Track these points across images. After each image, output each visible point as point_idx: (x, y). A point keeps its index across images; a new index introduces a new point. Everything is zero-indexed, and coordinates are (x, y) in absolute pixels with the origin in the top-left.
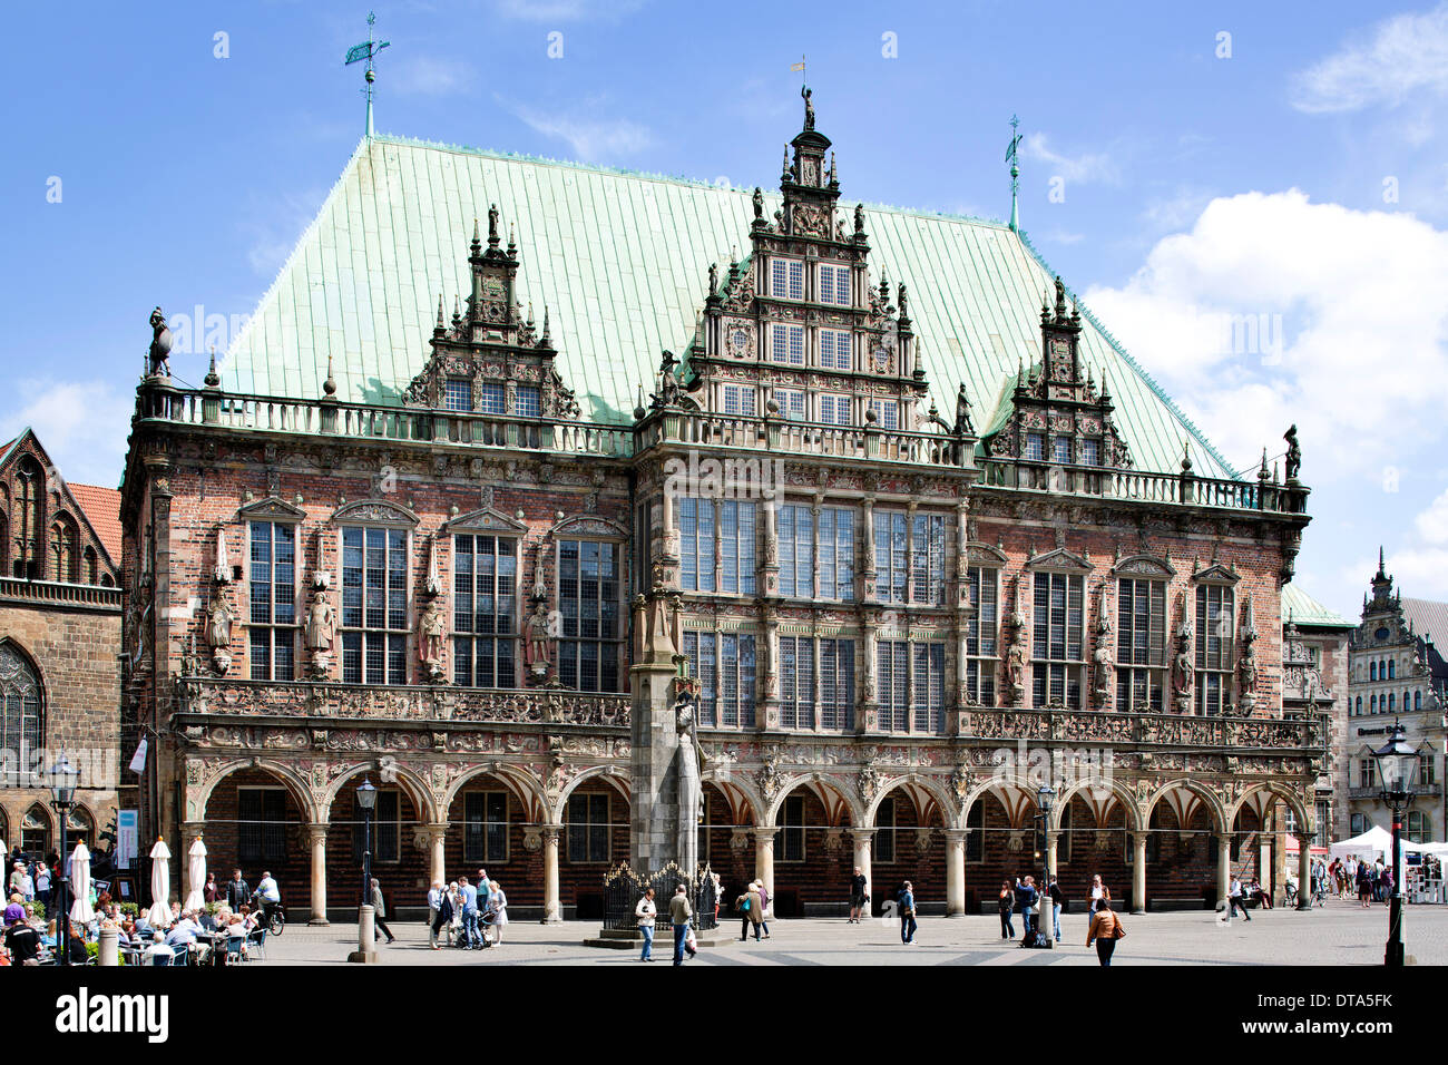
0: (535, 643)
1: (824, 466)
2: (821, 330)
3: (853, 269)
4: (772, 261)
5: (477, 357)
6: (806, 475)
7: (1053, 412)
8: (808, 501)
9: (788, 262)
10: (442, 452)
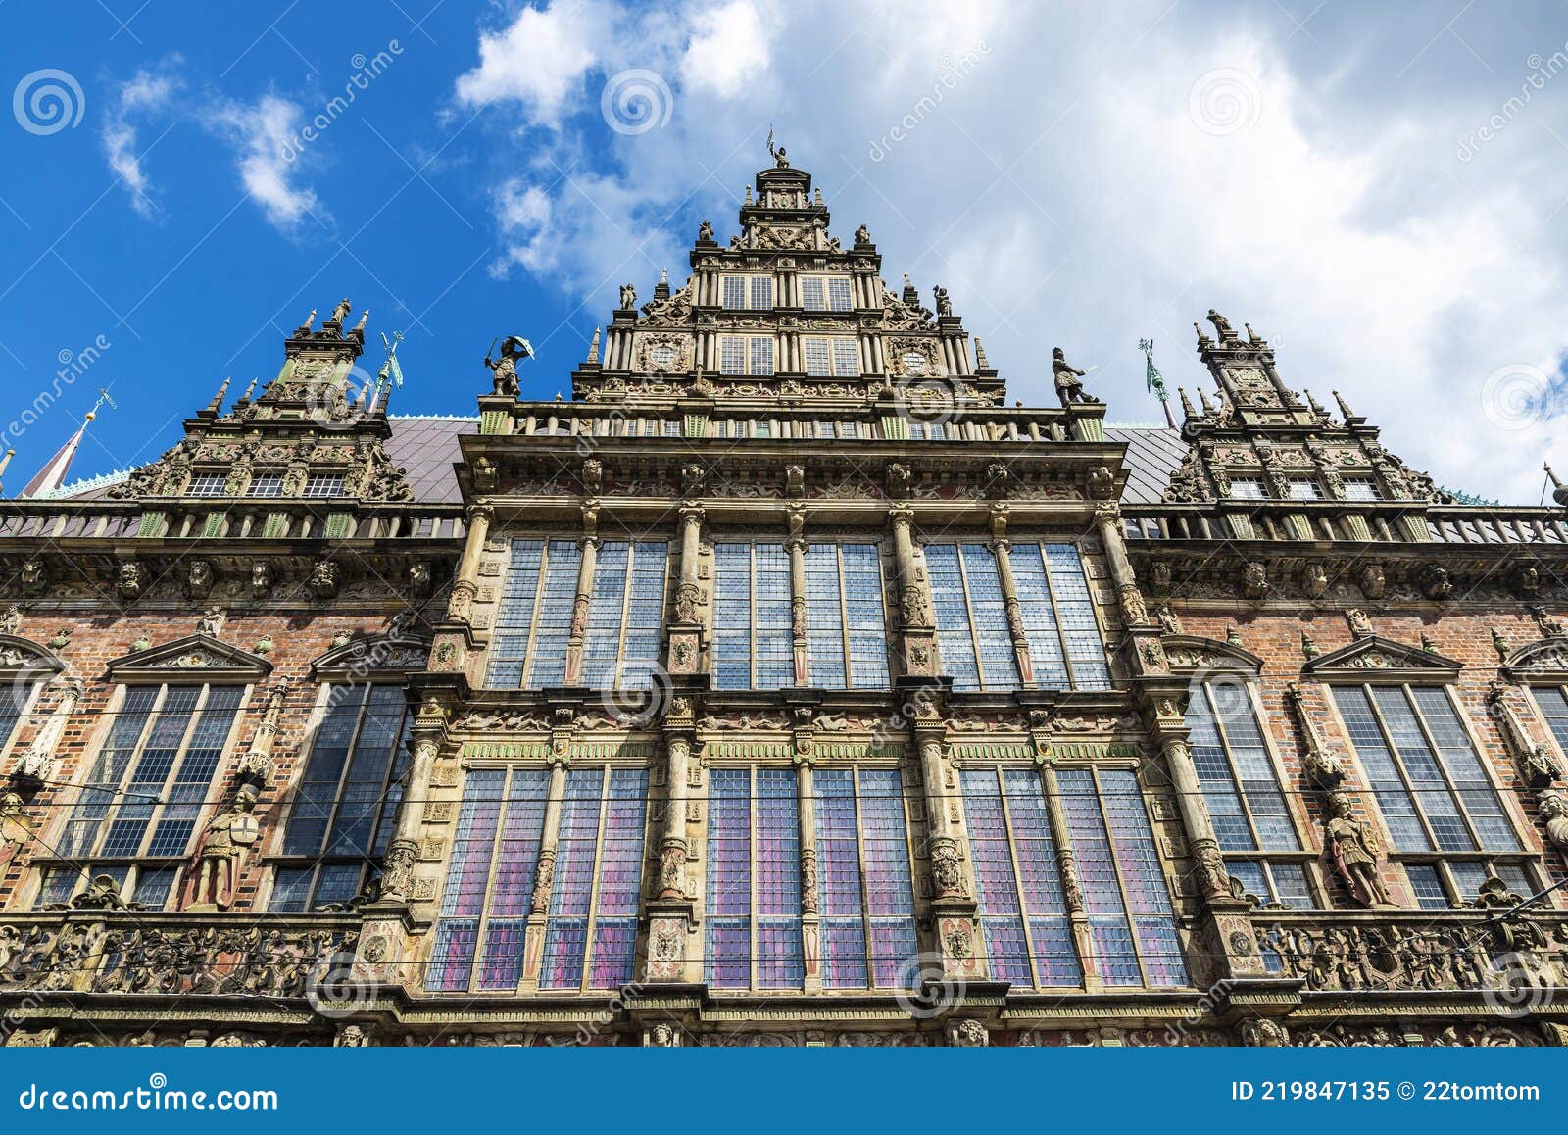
0: (207, 865)
1: (794, 460)
2: (803, 338)
3: (854, 276)
4: (722, 280)
5: (254, 437)
6: (762, 484)
7: (1261, 443)
8: (777, 533)
9: (748, 279)
10: (133, 551)
